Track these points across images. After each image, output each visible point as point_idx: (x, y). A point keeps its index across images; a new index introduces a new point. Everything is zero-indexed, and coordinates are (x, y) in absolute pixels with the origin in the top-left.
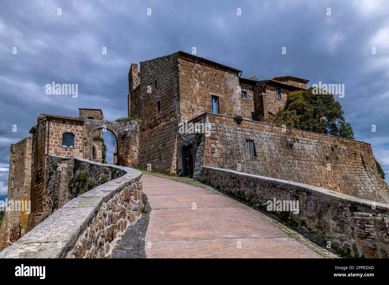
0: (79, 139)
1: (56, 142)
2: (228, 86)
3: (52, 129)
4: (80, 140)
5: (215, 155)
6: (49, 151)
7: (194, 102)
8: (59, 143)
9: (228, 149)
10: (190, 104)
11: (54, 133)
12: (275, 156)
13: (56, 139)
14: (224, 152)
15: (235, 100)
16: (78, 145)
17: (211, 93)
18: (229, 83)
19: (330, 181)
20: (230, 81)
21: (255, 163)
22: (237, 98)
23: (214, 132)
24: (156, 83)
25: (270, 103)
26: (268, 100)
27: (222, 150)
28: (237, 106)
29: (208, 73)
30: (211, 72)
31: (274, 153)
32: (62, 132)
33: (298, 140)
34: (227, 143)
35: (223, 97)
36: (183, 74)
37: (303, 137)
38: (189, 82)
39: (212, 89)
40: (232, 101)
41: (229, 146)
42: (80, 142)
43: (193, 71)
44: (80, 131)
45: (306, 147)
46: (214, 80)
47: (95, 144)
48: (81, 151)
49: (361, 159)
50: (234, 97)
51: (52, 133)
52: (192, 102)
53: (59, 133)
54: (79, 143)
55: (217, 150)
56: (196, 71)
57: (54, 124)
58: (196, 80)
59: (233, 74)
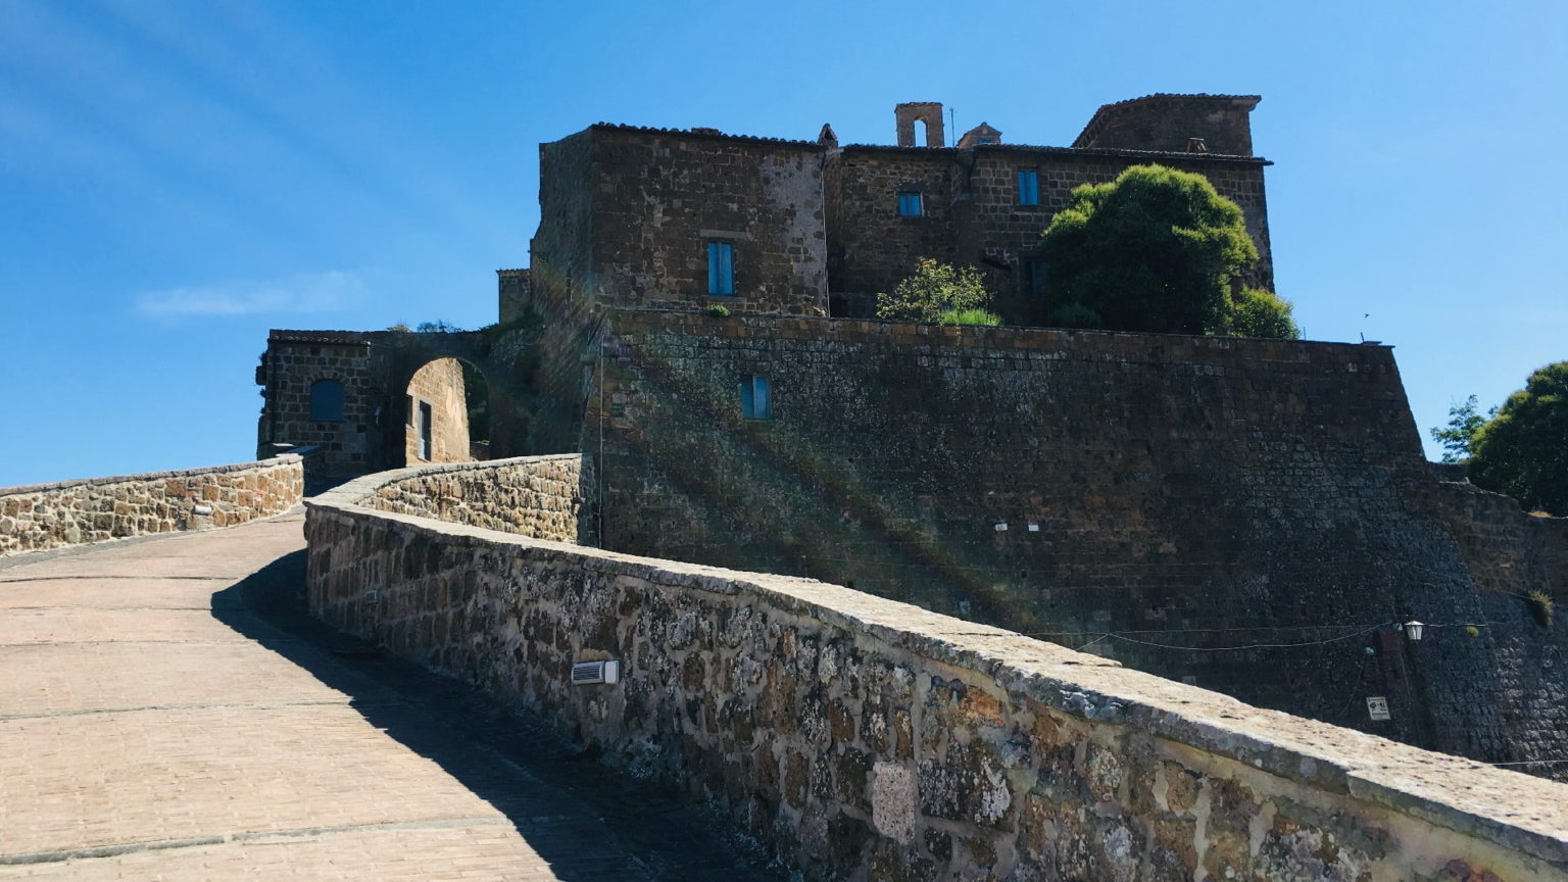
0: (355, 394)
1: (295, 408)
2: (773, 201)
3: (283, 372)
4: (360, 397)
6: (276, 433)
7: (645, 266)
8: (301, 409)
10: (631, 274)
11: (290, 384)
13: (293, 398)
15: (800, 241)
16: (355, 413)
17: (706, 233)
18: (777, 189)
20: (779, 184)
22: (809, 234)
26: (982, 217)
28: (809, 259)
29: (699, 171)
32: (309, 378)
34: (667, 389)
35: (751, 237)
38: (627, 208)
39: (712, 219)
40: (790, 245)
42: (359, 404)
43: (645, 175)
44: (360, 373)
46: (719, 189)
48: (360, 429)
50: (797, 232)
51: (285, 383)
52: (636, 269)
53: (303, 381)
54: (354, 405)
56: (654, 172)
57: (288, 359)
58: (652, 200)
59: (794, 160)
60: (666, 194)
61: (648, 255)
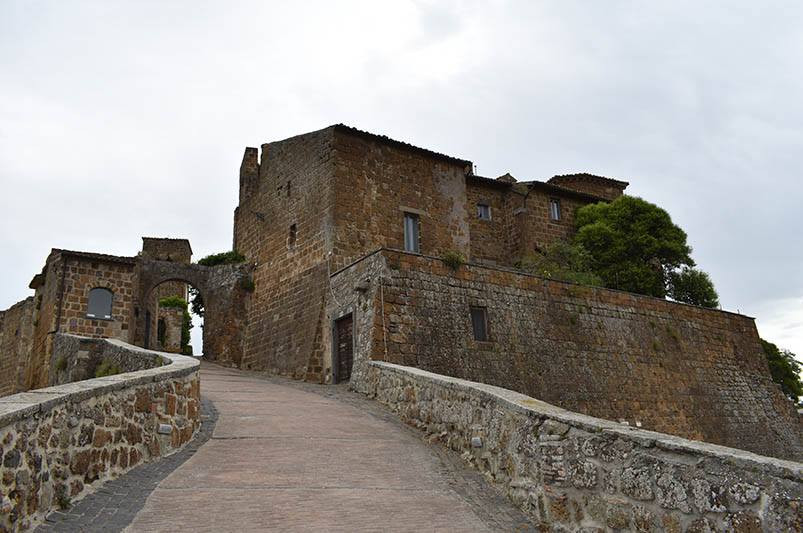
0: (122, 301)
1: (76, 307)
2: (440, 194)
3: (70, 279)
4: (125, 303)
5: (396, 339)
6: (61, 326)
7: (366, 225)
8: (81, 308)
9: (428, 324)
10: (357, 230)
11: (74, 288)
12: (535, 342)
13: (75, 299)
14: (417, 330)
15: (457, 222)
16: (121, 315)
17: (403, 208)
18: (443, 186)
19: (661, 397)
20: (444, 184)
21: (489, 355)
22: (461, 218)
23: (398, 289)
24: (289, 187)
25: (538, 229)
26: (534, 224)
27: (415, 327)
28: (461, 235)
29: (399, 166)
30: (403, 165)
31: (534, 335)
32: (89, 286)
33: (588, 309)
34: (425, 314)
35: (429, 215)
36: (343, 169)
37: (602, 302)
38: (355, 184)
39: (406, 200)
40: (451, 224)
41: (430, 320)
42: (124, 308)
43: (366, 164)
44: (126, 285)
45: (609, 323)
46: (410, 181)
48: (124, 327)
49: (732, 351)
50: (454, 216)
51: (70, 288)
52: (360, 227)
53: (84, 287)
54: (121, 309)
55: (401, 327)
56: (371, 163)
57: (74, 270)
58: (370, 181)
59: (452, 171)
60: (379, 180)
61: (367, 219)
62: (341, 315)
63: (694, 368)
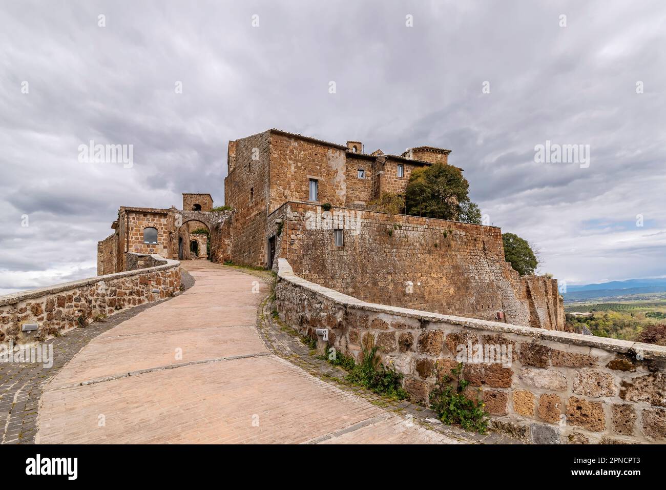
0: (162, 234)
1: (137, 239)
2: (331, 167)
3: (132, 223)
4: (164, 235)
5: (294, 247)
6: (129, 249)
7: (288, 187)
8: (140, 239)
9: (311, 239)
10: (283, 190)
11: (135, 228)
12: (368, 245)
13: (136, 234)
14: (305, 242)
15: (339, 182)
16: (162, 241)
17: (309, 177)
18: (332, 162)
19: (434, 271)
20: (333, 161)
21: (342, 253)
22: (342, 181)
23: (296, 222)
24: (250, 166)
25: (389, 183)
26: (387, 180)
27: (304, 241)
28: (341, 189)
29: (307, 152)
30: (310, 151)
31: (367, 242)
32: (143, 226)
33: (400, 227)
34: (310, 234)
35: (324, 180)
36: (276, 156)
37: (408, 223)
38: (282, 164)
39: (310, 172)
40: (335, 183)
41: (312, 237)
42: (164, 237)
43: (288, 152)
44: (164, 225)
45: (411, 234)
46: (314, 160)
47: (198, 237)
48: (165, 247)
49: (482, 246)
50: (338, 179)
51: (132, 229)
52: (285, 188)
53: (140, 228)
54: (162, 238)
55: (297, 241)
56: (292, 151)
57: (134, 219)
58: (291, 162)
59: (338, 152)
60: (296, 161)
61: (289, 183)
62: (271, 236)
63: (456, 256)
